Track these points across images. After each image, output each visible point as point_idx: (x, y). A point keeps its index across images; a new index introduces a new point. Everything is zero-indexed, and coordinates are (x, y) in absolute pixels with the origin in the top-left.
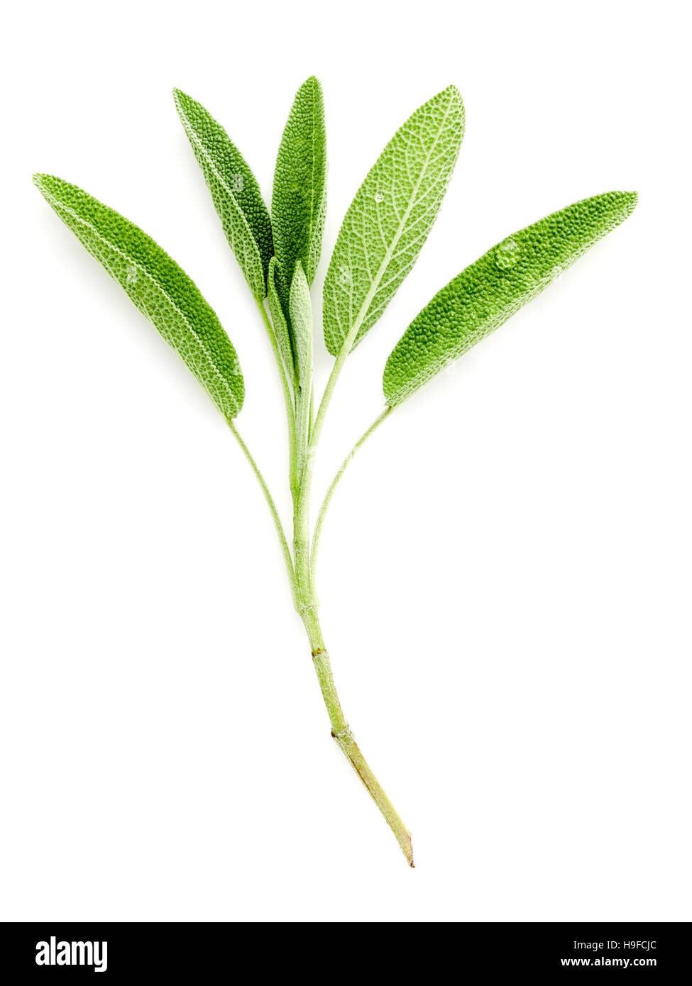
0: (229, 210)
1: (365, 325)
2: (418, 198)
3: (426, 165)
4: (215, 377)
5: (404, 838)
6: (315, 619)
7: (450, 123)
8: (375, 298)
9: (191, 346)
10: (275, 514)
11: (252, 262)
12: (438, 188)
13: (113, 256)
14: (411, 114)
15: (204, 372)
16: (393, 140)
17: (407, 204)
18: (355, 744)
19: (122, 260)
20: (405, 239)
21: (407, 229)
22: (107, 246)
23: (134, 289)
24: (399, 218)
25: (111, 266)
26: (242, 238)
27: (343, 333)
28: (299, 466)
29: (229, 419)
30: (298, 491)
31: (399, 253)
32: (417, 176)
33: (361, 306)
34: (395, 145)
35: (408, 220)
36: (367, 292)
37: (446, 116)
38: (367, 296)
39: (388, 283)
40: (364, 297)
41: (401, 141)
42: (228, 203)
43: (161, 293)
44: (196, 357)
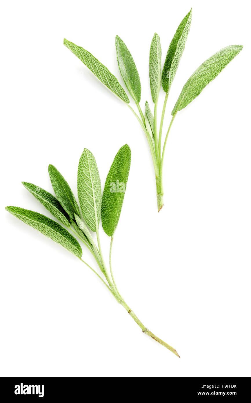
0: (51, 207)
1: (98, 220)
2: (93, 181)
3: (90, 172)
4: (73, 247)
5: (174, 351)
6: (125, 303)
7: (90, 158)
8: (97, 211)
9: (63, 241)
10: (102, 280)
11: (63, 218)
12: (96, 175)
13: (34, 223)
14: (79, 161)
15: (69, 247)
16: (79, 170)
17: (91, 184)
18: (150, 332)
19: (37, 223)
20: (96, 193)
21: (95, 190)
22: (32, 221)
23: (43, 230)
24: (91, 188)
25: (34, 226)
26: (57, 213)
27: (94, 225)
28: (101, 265)
29: (80, 258)
30: (104, 271)
31: (96, 197)
32: (90, 176)
33: (95, 216)
34: (80, 171)
35: (94, 187)
36: (94, 211)
37: (88, 157)
38: (95, 212)
39: (98, 206)
40: (94, 213)
41: (80, 169)
42: (50, 206)
43: (51, 229)
44: (66, 243)
